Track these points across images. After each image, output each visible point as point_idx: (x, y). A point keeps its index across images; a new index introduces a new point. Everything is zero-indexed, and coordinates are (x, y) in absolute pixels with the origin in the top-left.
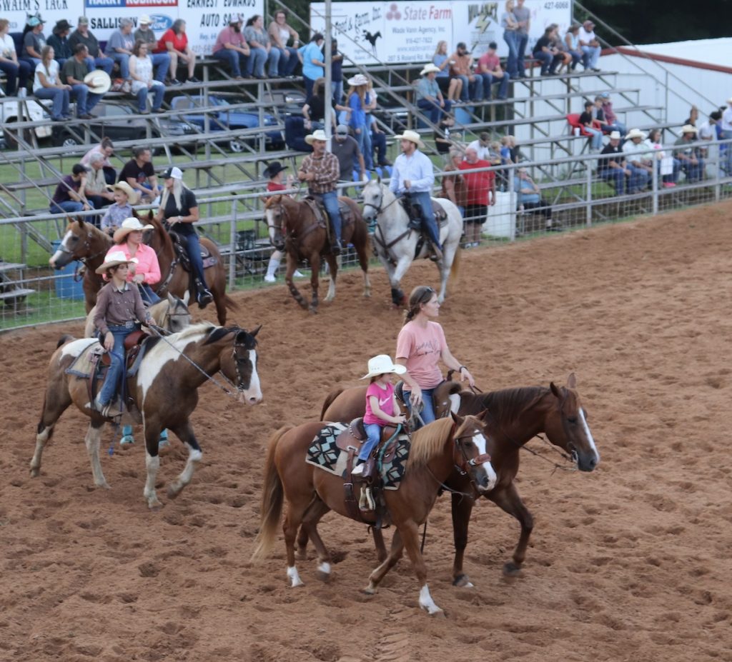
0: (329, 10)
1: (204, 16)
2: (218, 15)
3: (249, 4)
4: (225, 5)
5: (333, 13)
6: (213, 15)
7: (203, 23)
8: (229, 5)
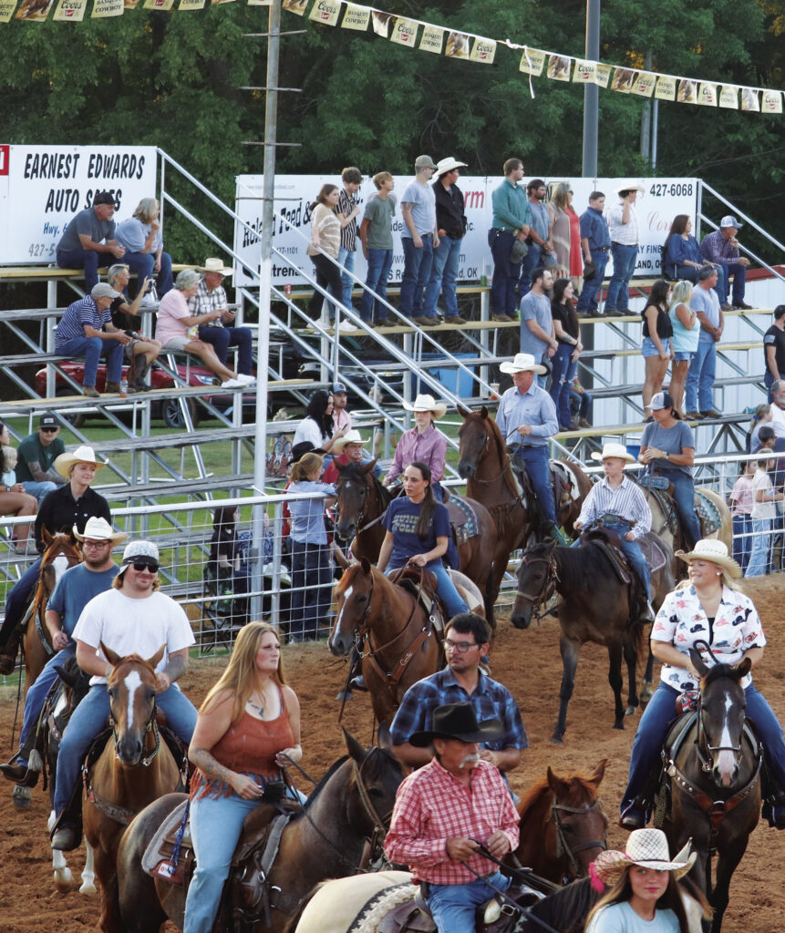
0: (270, 188)
1: (52, 192)
2: (76, 192)
3: (131, 176)
4: (90, 175)
5: (277, 194)
6: (69, 191)
7: (50, 205)
8: (97, 175)
